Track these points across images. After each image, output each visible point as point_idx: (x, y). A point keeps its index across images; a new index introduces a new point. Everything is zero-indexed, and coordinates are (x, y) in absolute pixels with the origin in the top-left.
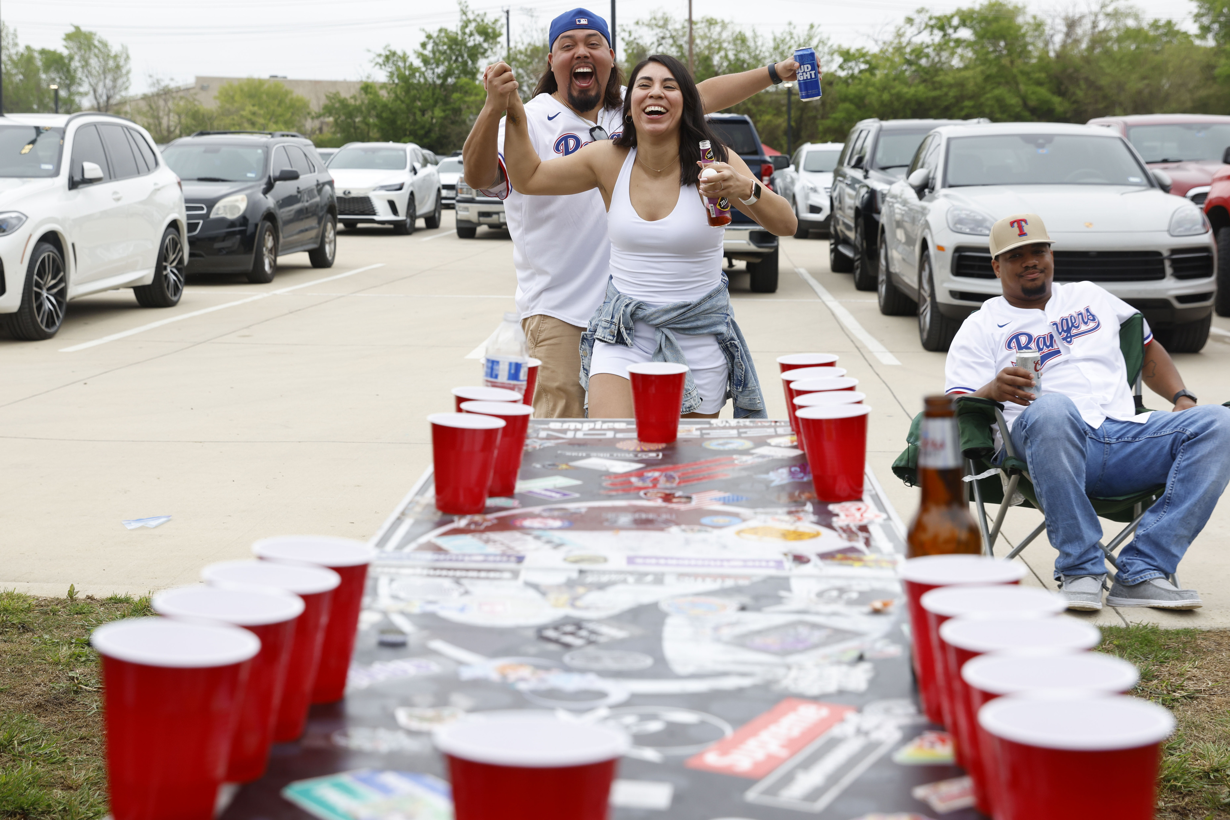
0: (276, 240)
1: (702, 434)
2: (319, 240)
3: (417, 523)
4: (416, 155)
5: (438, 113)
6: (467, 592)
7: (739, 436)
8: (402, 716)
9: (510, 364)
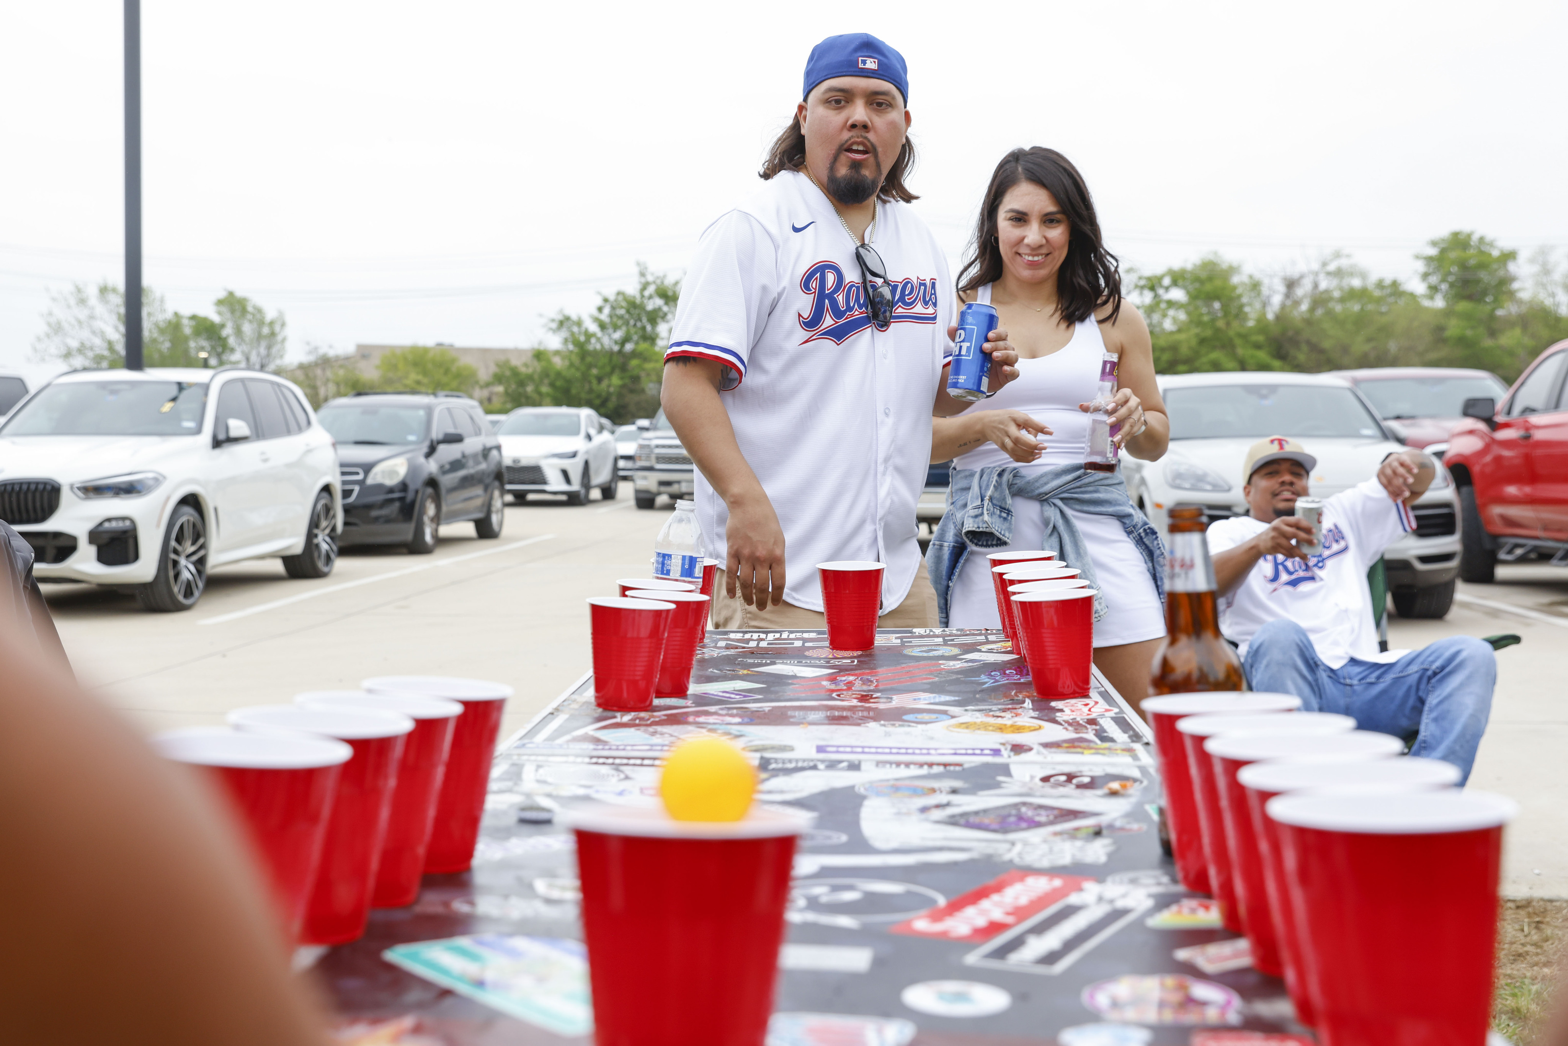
0: (438, 507)
1: (903, 643)
2: (485, 509)
3: (572, 717)
4: (592, 422)
5: (616, 381)
6: (627, 778)
7: (945, 643)
8: (541, 886)
9: (684, 557)
